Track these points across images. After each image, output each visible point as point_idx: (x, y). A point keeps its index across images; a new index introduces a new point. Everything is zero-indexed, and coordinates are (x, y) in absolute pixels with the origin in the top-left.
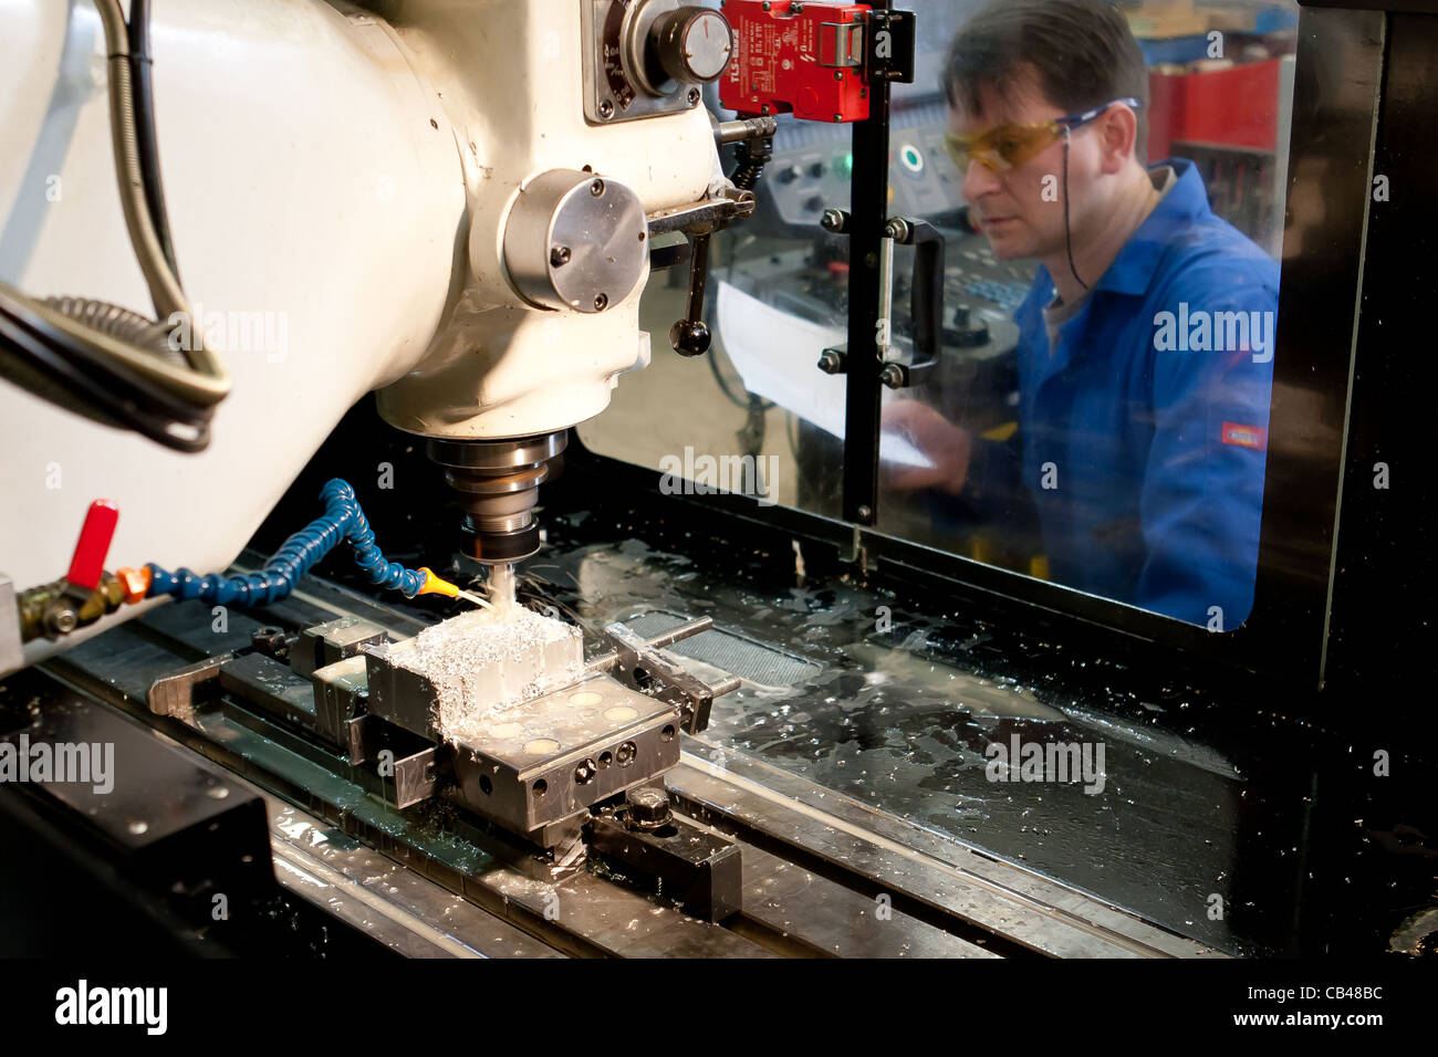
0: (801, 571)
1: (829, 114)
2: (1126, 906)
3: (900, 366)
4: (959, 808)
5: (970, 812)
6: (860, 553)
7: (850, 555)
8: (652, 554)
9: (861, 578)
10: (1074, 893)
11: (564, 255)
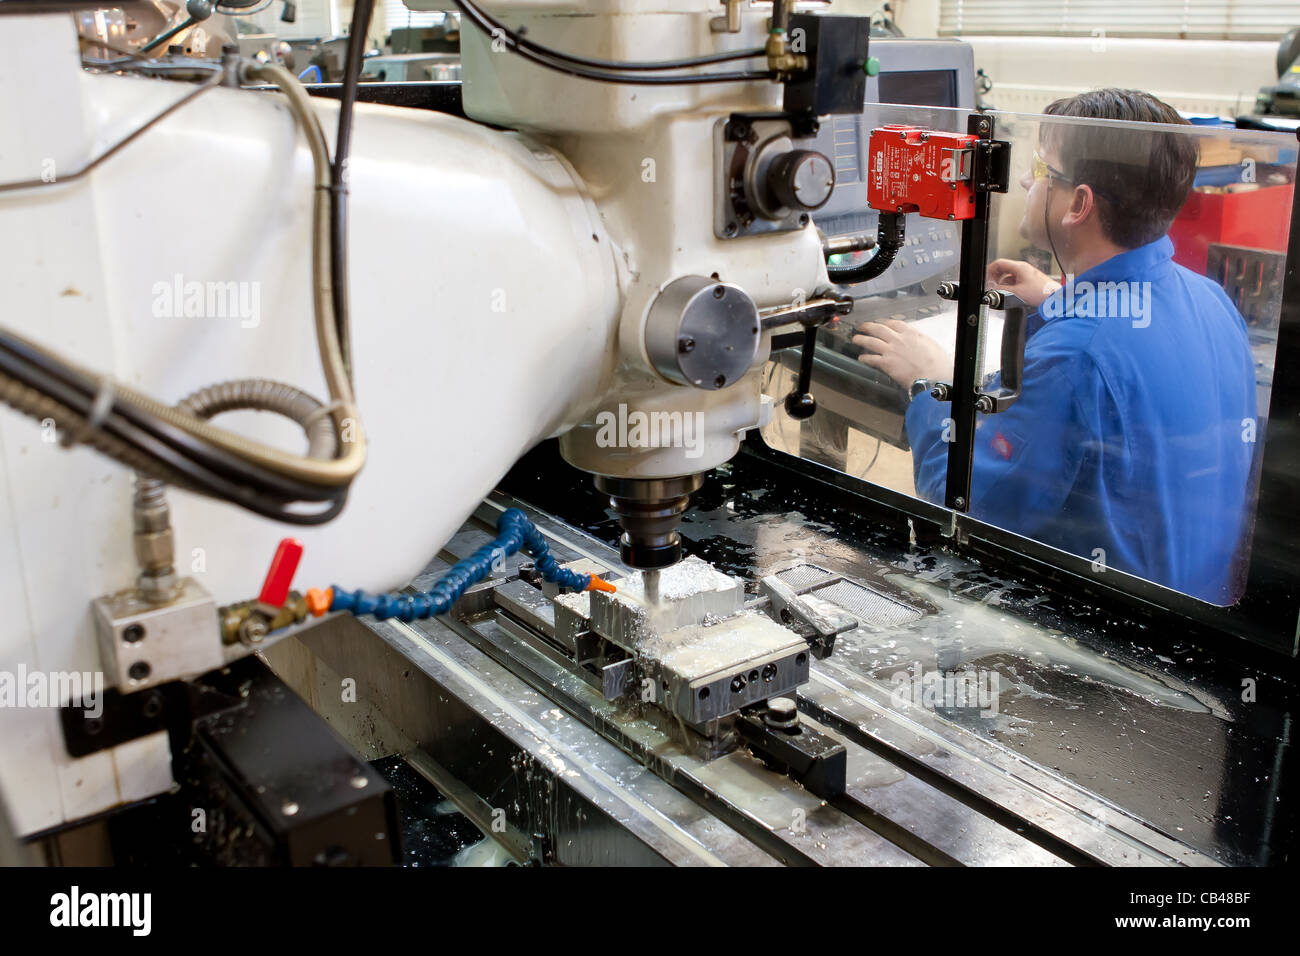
0: (913, 542)
1: (946, 214)
2: (1132, 812)
3: (991, 398)
4: (1013, 727)
5: (1022, 731)
6: (956, 531)
7: (949, 532)
8: (808, 523)
9: (957, 549)
10: (1094, 799)
11: (690, 344)
